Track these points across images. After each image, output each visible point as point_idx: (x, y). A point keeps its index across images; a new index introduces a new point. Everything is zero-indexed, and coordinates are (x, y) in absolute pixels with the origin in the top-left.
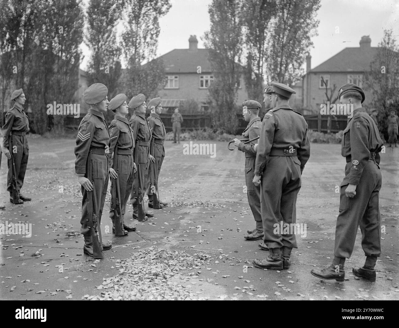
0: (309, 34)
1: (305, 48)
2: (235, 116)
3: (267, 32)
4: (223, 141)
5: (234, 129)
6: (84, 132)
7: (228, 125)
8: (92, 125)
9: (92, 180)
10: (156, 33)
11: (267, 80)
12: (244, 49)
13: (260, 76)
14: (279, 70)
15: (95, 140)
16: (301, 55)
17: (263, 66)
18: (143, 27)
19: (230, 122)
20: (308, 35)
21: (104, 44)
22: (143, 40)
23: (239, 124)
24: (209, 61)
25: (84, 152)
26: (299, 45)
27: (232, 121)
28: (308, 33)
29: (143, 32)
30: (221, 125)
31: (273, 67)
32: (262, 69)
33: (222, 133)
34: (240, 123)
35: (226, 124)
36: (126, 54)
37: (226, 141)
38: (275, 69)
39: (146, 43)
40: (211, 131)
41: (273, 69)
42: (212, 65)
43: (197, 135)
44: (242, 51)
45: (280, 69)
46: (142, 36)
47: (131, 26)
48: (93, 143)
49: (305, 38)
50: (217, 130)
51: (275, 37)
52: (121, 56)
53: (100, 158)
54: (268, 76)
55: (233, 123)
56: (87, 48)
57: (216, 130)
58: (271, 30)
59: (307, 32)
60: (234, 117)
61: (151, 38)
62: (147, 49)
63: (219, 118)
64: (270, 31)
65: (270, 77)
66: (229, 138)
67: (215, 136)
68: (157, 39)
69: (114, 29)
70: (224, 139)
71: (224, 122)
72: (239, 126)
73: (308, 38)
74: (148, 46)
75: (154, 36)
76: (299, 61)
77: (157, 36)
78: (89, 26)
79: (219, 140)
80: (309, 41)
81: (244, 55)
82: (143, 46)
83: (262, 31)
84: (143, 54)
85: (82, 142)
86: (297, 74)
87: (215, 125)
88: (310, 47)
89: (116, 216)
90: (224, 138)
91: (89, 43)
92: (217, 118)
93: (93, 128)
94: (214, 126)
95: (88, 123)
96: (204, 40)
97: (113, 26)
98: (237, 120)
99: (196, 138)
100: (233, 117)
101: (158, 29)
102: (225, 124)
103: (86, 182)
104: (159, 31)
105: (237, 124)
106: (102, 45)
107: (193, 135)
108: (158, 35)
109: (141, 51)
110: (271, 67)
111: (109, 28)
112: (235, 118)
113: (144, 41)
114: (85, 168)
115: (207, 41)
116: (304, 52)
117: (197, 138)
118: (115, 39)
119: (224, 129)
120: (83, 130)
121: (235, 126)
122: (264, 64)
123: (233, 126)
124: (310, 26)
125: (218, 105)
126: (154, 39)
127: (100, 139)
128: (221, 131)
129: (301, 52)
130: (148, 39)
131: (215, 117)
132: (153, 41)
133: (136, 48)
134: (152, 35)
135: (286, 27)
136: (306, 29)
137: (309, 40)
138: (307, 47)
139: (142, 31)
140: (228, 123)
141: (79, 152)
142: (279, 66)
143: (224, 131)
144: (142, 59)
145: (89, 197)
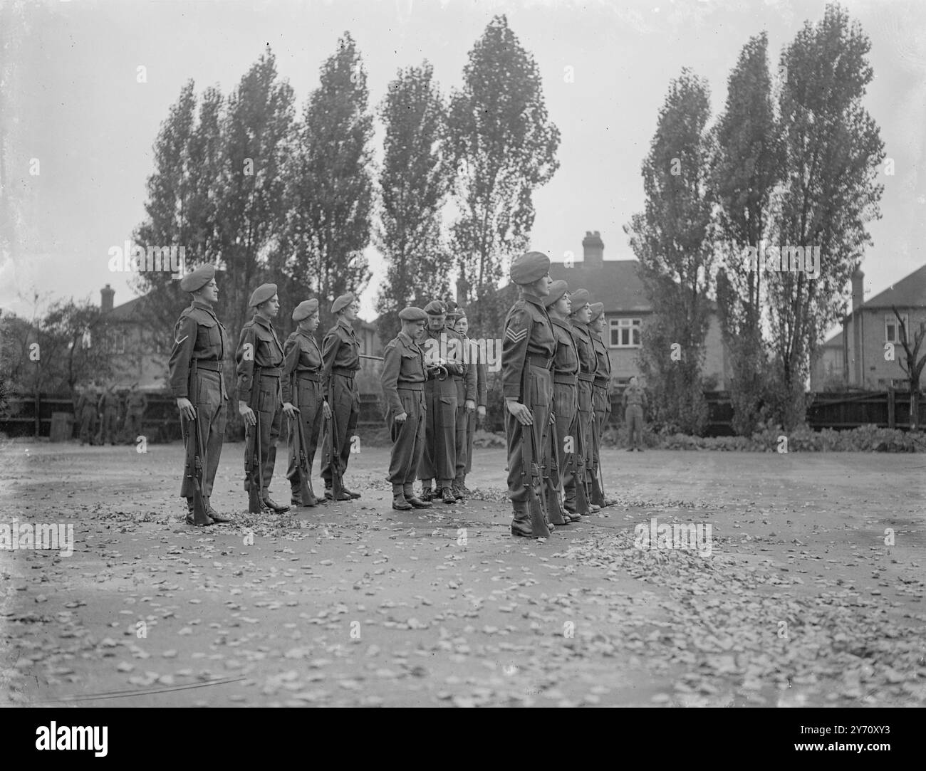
0: (860, 217)
1: (853, 247)
2: (702, 396)
3: (767, 213)
4: (676, 448)
5: (700, 424)
6: (517, 328)
7: (686, 414)
8: (529, 317)
9: (532, 407)
10: (526, 222)
11: (769, 317)
12: (716, 252)
13: (755, 308)
14: (795, 295)
15: (532, 342)
16: (843, 261)
17: (761, 287)
18: (499, 209)
19: (689, 408)
20: (858, 218)
21: (416, 247)
22: (497, 237)
23: (710, 413)
24: (641, 278)
25: (518, 361)
26: (839, 241)
27: (694, 406)
28: (859, 213)
29: (498, 220)
30: (668, 417)
31: (781, 289)
32: (758, 294)
33: (673, 433)
34: (712, 411)
35: (681, 412)
36: (462, 266)
37: (682, 448)
38: (787, 295)
39: (503, 244)
40: (648, 428)
41: (781, 293)
42: (647, 287)
43: (618, 438)
44: (713, 255)
45: (799, 292)
46: (495, 228)
47: (473, 208)
48: (530, 347)
49: (851, 224)
50: (661, 426)
51: (784, 223)
52: (451, 271)
53: (541, 373)
54: (771, 309)
55: (698, 413)
56: (380, 256)
57: (658, 428)
58: (776, 209)
59: (855, 212)
60: (699, 398)
61: (515, 233)
62: (507, 256)
63: (666, 399)
64: (773, 212)
65: (775, 312)
66: (689, 442)
67: (657, 440)
68: (528, 234)
69: (435, 216)
70: (678, 445)
71: (676, 409)
72: (709, 418)
73: (858, 224)
74: (509, 249)
75: (522, 227)
76: (840, 274)
77: (527, 229)
78: (384, 210)
79: (667, 448)
80: (861, 232)
81: (717, 264)
82: (498, 250)
83: (756, 211)
84: (499, 266)
85: (513, 343)
86: (836, 304)
87: (656, 416)
88: (865, 244)
89: (551, 490)
90: (678, 443)
91: (384, 246)
92: (659, 400)
93: (530, 321)
94: (653, 418)
95: (523, 314)
96: (631, 232)
97: (434, 210)
98: (705, 405)
99: (615, 444)
100: (697, 398)
101: (529, 212)
102: (678, 413)
103: (521, 411)
104: (533, 218)
105: (704, 414)
106: (410, 249)
107: (609, 438)
108: (531, 225)
109: (494, 260)
110: (776, 288)
111: (426, 211)
112: (700, 400)
113: (500, 239)
114: (518, 389)
115: (636, 236)
116: (850, 254)
117: (619, 443)
118: (438, 235)
119: (677, 425)
120: (515, 325)
121: (701, 417)
122: (761, 283)
123: (698, 416)
124: (862, 199)
125: (662, 371)
126: (522, 233)
127: (540, 340)
128: (671, 428)
129: (844, 254)
130: (509, 235)
131: (655, 398)
132: (519, 240)
133: (484, 254)
134: (517, 226)
135: (809, 201)
136: (854, 206)
137: (861, 228)
138: (857, 243)
139: (496, 217)
140: (685, 410)
141: (510, 361)
142: (796, 287)
143: (677, 428)
144: (496, 277)
145: (526, 434)
